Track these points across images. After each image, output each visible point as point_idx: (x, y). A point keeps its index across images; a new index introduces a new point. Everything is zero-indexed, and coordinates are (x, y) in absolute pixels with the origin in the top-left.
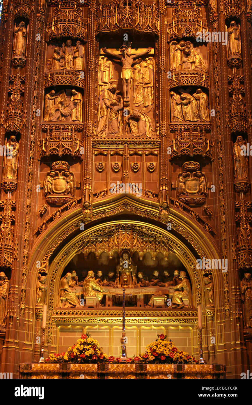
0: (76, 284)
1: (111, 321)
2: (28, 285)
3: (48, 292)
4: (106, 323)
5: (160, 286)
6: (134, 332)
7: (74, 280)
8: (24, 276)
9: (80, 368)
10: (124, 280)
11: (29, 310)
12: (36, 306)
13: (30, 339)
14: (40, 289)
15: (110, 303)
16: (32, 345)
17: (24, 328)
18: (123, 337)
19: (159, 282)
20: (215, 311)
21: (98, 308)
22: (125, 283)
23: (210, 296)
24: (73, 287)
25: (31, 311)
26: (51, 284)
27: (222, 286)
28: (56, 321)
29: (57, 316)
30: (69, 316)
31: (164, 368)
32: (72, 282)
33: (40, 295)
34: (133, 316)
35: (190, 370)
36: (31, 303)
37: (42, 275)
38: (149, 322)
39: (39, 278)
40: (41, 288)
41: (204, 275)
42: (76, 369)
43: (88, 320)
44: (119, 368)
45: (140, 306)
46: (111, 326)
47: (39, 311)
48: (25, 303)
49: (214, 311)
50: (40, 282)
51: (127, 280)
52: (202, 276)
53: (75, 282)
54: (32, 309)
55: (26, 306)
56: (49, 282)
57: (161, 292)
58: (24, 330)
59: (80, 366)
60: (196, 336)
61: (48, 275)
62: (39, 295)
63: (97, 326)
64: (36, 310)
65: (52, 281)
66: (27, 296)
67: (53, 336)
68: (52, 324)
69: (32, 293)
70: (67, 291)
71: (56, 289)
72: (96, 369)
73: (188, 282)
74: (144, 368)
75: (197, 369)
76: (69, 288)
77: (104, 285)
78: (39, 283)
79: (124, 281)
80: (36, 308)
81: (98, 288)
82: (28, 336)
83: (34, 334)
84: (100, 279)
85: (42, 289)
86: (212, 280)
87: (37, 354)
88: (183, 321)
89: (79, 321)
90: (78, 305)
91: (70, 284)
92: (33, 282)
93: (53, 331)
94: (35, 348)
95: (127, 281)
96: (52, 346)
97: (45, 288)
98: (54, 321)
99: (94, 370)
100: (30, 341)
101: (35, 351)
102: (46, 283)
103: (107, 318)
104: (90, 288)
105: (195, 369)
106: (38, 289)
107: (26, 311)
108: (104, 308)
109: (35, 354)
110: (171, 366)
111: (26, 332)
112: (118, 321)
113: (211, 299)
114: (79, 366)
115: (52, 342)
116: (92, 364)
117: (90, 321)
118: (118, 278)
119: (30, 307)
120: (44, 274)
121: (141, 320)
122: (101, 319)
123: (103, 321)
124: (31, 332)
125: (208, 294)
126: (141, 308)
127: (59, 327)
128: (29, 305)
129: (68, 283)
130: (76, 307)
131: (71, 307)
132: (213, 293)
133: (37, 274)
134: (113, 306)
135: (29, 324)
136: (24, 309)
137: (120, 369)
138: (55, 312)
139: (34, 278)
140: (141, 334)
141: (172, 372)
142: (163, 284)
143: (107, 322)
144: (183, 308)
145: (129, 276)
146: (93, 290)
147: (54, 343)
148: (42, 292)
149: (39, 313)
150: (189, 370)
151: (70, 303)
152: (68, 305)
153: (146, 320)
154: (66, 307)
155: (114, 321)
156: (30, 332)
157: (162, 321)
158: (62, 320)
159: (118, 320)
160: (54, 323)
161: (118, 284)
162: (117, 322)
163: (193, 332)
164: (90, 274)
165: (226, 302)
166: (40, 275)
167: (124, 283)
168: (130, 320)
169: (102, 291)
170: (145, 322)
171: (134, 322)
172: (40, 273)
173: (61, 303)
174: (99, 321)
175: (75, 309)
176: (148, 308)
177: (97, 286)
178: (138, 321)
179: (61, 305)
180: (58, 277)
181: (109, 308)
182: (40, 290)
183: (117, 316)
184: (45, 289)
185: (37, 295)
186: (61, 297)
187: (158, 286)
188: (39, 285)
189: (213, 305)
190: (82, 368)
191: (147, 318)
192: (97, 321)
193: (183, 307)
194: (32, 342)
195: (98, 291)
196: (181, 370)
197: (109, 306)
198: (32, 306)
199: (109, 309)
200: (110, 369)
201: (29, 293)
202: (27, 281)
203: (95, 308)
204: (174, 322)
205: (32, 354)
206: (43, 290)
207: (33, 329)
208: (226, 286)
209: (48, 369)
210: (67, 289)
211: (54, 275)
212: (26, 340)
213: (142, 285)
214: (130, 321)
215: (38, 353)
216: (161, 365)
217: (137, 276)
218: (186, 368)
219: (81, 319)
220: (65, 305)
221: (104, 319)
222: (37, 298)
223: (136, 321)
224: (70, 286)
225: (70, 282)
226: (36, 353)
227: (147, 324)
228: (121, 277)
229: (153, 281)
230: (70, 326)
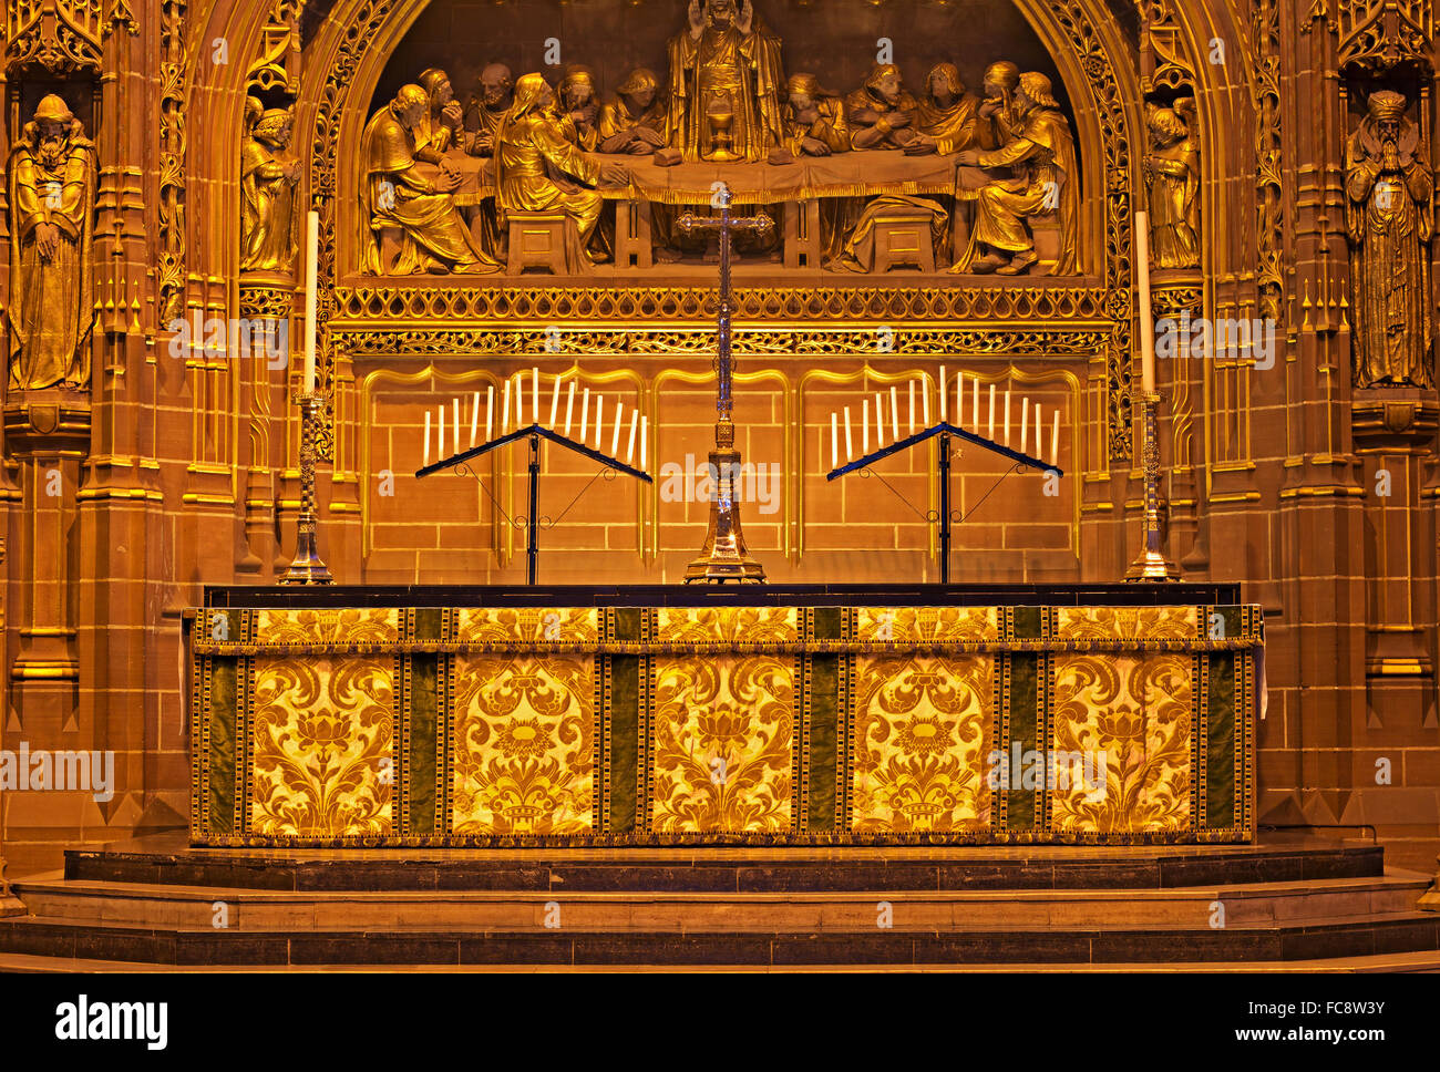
0: (452, 141)
1: (648, 344)
2: (198, 161)
3: (304, 195)
4: (622, 354)
5: (908, 153)
6: (766, 401)
7: (442, 123)
8: (173, 112)
9: (511, 630)
10: (712, 121)
11: (206, 297)
12: (243, 271)
13: (221, 447)
14: (261, 179)
15: (643, 245)
16: (230, 476)
17: (184, 393)
18: (719, 445)
19: (904, 127)
20: (1205, 289)
21: (574, 274)
22: (721, 136)
23: (1180, 214)
24: (436, 163)
25: (217, 299)
26: (319, 149)
27: (1243, 159)
28: (353, 344)
29: (355, 319)
30: (418, 320)
31: (946, 627)
32: (428, 133)
33: (263, 218)
34: (763, 318)
35: (1086, 631)
36: (215, 257)
37: (267, 106)
38: (849, 345)
39: (253, 119)
40: (266, 174)
41: (1148, 98)
42: (486, 633)
43: (524, 341)
44: (711, 629)
45: (803, 260)
46: (649, 368)
47: (263, 300)
48: (183, 261)
49: (1200, 293)
50: (257, 139)
51: (731, 120)
52: (1141, 101)
53: (445, 130)
54: (224, 286)
55: (193, 276)
56: (305, 139)
57: (913, 184)
58: (188, 403)
59: (507, 623)
60: (1099, 422)
61: (299, 104)
62: (255, 212)
63: (575, 370)
64: (242, 293)
65: (321, 130)
66: (192, 220)
67: (339, 426)
68: (329, 363)
69: (216, 201)
70: (406, 185)
71: (347, 176)
72: (590, 633)
73: (1058, 131)
74: (844, 625)
75: (1117, 627)
76: (412, 171)
77: (605, 146)
78: (255, 147)
79: (715, 127)
80: (242, 285)
81: (574, 167)
82: (209, 430)
83: (241, 420)
84: (579, 115)
85: (274, 179)
86: (1195, 126)
87: (261, 523)
88: (1033, 338)
89: (477, 345)
90: (465, 258)
91: (420, 144)
92: (218, 143)
93: (340, 400)
94: (250, 489)
95: (728, 127)
96: (337, 477)
97: (289, 174)
98: (340, 347)
99: (583, 638)
100: (221, 460)
101: (249, 508)
102: (292, 145)
103: (622, 328)
104: (530, 165)
105: (1111, 628)
106: (252, 177)
107: (191, 303)
108: (604, 271)
109: (249, 525)
110: (985, 614)
111: (197, 410)
112: (684, 342)
113: (1187, 228)
114: (501, 618)
115: (333, 457)
116: (569, 610)
117: (535, 343)
118: (682, 111)
119: (213, 279)
120: (276, 99)
121: (806, 337)
122: (594, 335)
123: (601, 344)
124: (225, 413)
125: (1172, 203)
126: (803, 271)
127: (371, 377)
128: (204, 268)
129: (410, 140)
130: (458, 269)
131: (431, 271)
132: (1198, 194)
133: (239, 97)
134: (655, 261)
135: (208, 369)
136: (180, 290)
137: (718, 629)
138: (344, 301)
139: (226, 120)
140: (809, 409)
141: (990, 646)
142: (924, 139)
143: (625, 348)
144: (1034, 274)
145: (740, 94)
146: (548, 176)
147: (348, 462)
148: (274, 193)
149: (260, 309)
150: (1075, 636)
151: (422, 249)
152: (411, 261)
153: (835, 337)
154: (403, 268)
155: (663, 346)
156: (216, 412)
157: (918, 343)
158: (383, 340)
159: (682, 337)
160: (344, 358)
161: (681, 142)
162: (677, 348)
163: (1084, 397)
164: (531, 95)
165: (1264, 248)
166: (257, 103)
167: (713, 136)
168: (747, 336)
169: (593, 182)
170: (827, 349)
171: (768, 347)
172: (254, 91)
173: (375, 250)
174: (585, 342)
175: (453, 283)
176: (845, 273)
177: (564, 153)
178: (790, 342)
179: (374, 260)
180: (354, 111)
181: (633, 271)
182: (258, 185)
183: (680, 318)
184: (286, 180)
185: (247, 215)
186: (373, 216)
187: (900, 147)
188: (254, 159)
189: (1192, 260)
190: (517, 629)
191: (841, 327)
192: (574, 345)
193: (1035, 263)
194: (230, 462)
195: (572, 179)
196: (1037, 633)
197: (633, 259)
198: (224, 273)
199: (635, 282)
200: (666, 631)
201: (203, 203)
202: (189, 139)
203: (561, 272)
204: (984, 345)
205: (236, 521)
206: (277, 184)
207: (231, 391)
208: (1268, 159)
209: (343, 635)
210: (405, 171)
211: (330, 96)
212: (200, 452)
213: (812, 148)
214: (747, 342)
215: (265, 519)
216: (932, 609)
217: (783, 97)
218: (1061, 627)
219: (484, 335)
220: (397, 259)
221: (609, 335)
222: (249, 231)
223: (782, 342)
224: (418, 157)
225: (417, 135)
226: (255, 519)
227: (840, 355)
228: (695, 107)
229: (869, 125)
230: (427, 372)
